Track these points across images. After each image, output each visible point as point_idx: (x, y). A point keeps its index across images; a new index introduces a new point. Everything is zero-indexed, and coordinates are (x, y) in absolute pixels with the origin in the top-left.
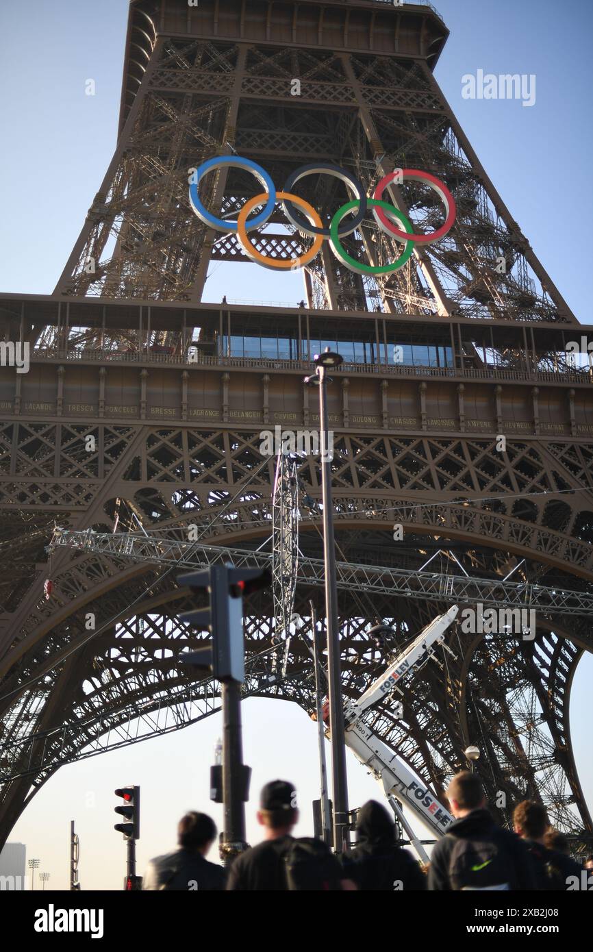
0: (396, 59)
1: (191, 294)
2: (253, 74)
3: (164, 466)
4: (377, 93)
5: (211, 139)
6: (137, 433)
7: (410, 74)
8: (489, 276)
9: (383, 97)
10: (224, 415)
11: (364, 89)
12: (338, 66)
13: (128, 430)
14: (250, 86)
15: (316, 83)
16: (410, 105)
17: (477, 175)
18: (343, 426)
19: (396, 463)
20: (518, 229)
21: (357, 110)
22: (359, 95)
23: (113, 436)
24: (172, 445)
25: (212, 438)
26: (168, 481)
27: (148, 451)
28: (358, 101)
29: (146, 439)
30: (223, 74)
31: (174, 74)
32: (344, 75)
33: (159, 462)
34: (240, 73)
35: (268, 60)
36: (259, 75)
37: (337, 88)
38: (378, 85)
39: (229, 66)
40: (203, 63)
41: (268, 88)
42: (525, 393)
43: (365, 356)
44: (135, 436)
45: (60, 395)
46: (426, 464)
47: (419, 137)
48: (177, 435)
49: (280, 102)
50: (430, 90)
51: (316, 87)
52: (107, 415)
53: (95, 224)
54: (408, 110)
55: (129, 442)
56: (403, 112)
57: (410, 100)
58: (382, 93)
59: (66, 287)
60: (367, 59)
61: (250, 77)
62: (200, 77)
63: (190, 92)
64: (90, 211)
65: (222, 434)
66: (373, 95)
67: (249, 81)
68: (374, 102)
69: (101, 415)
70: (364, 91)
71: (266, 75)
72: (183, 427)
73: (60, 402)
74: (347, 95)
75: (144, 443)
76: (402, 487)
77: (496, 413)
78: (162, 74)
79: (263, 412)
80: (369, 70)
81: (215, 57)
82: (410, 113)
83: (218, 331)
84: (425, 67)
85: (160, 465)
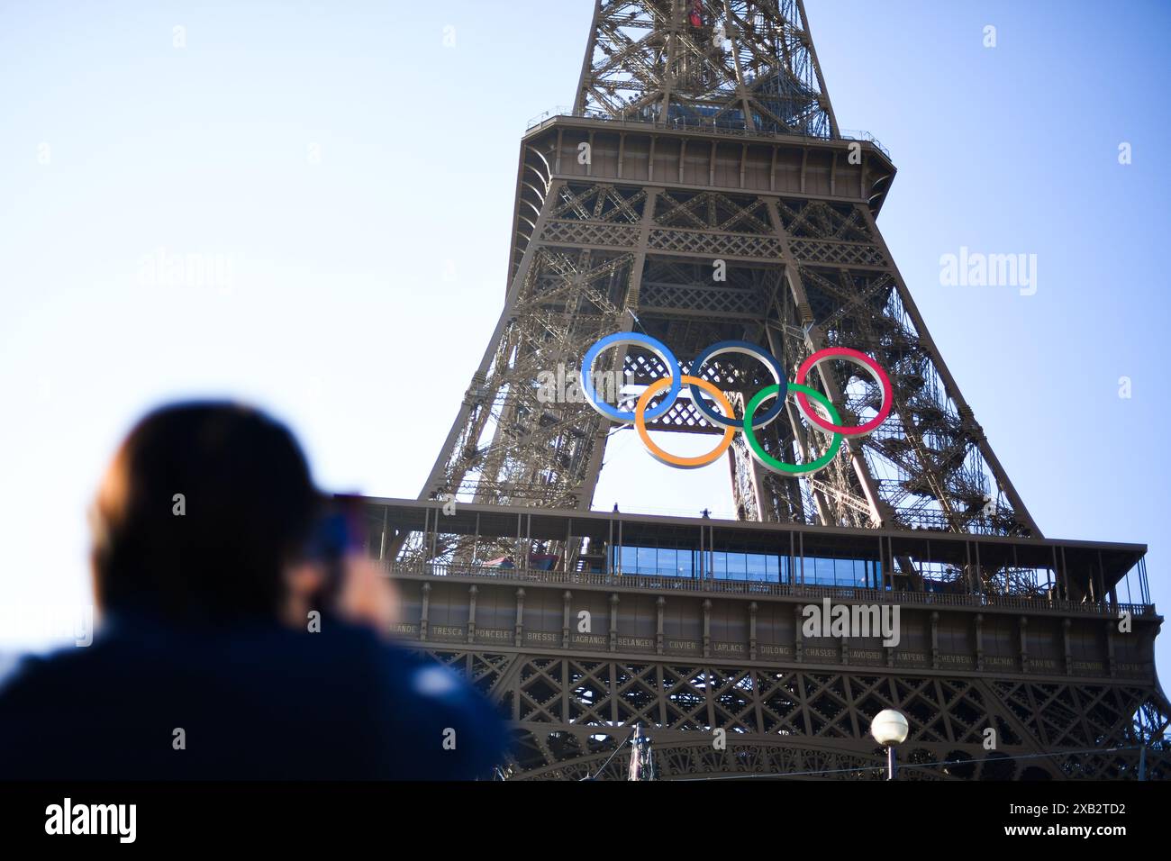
0: (830, 203)
1: (579, 494)
2: (662, 224)
3: (540, 703)
4: (807, 246)
5: (610, 305)
6: (510, 663)
7: (849, 222)
8: (932, 472)
9: (815, 252)
10: (611, 643)
11: (793, 241)
12: (762, 213)
13: (501, 659)
14: (658, 239)
15: (736, 234)
16: (846, 260)
17: (925, 348)
18: (749, 658)
19: (809, 704)
20: (971, 414)
21: (783, 267)
22: (786, 248)
23: (483, 666)
24: (550, 678)
25: (596, 670)
26: (544, 721)
27: (523, 685)
28: (786, 257)
29: (521, 669)
30: (627, 225)
31: (570, 226)
32: (769, 224)
33: (534, 698)
34: (647, 224)
35: (681, 207)
36: (670, 225)
37: (760, 240)
38: (809, 236)
39: (634, 215)
40: (603, 212)
41: (679, 241)
42: (967, 620)
43: (780, 573)
44: (509, 665)
45: (425, 616)
46: (845, 706)
47: (856, 300)
48: (557, 665)
49: (693, 258)
50: (872, 242)
51: (736, 240)
52: (477, 640)
53: (471, 410)
54: (844, 267)
55: (502, 674)
56: (837, 270)
57: (833, 253)
58: (814, 246)
59: (436, 485)
60: (796, 204)
61: (657, 228)
62: (599, 229)
63: (587, 248)
64: (468, 393)
65: (608, 666)
66: (803, 249)
67: (657, 233)
68: (804, 257)
69: (471, 640)
70: (793, 244)
71: (677, 226)
72: (564, 656)
73: (424, 625)
74: (772, 248)
75: (518, 676)
76: (814, 733)
77: (932, 645)
78: (556, 226)
79: (655, 639)
80: (800, 217)
81: (618, 203)
82: (846, 271)
83: (608, 542)
84: (867, 213)
85: (534, 702)
